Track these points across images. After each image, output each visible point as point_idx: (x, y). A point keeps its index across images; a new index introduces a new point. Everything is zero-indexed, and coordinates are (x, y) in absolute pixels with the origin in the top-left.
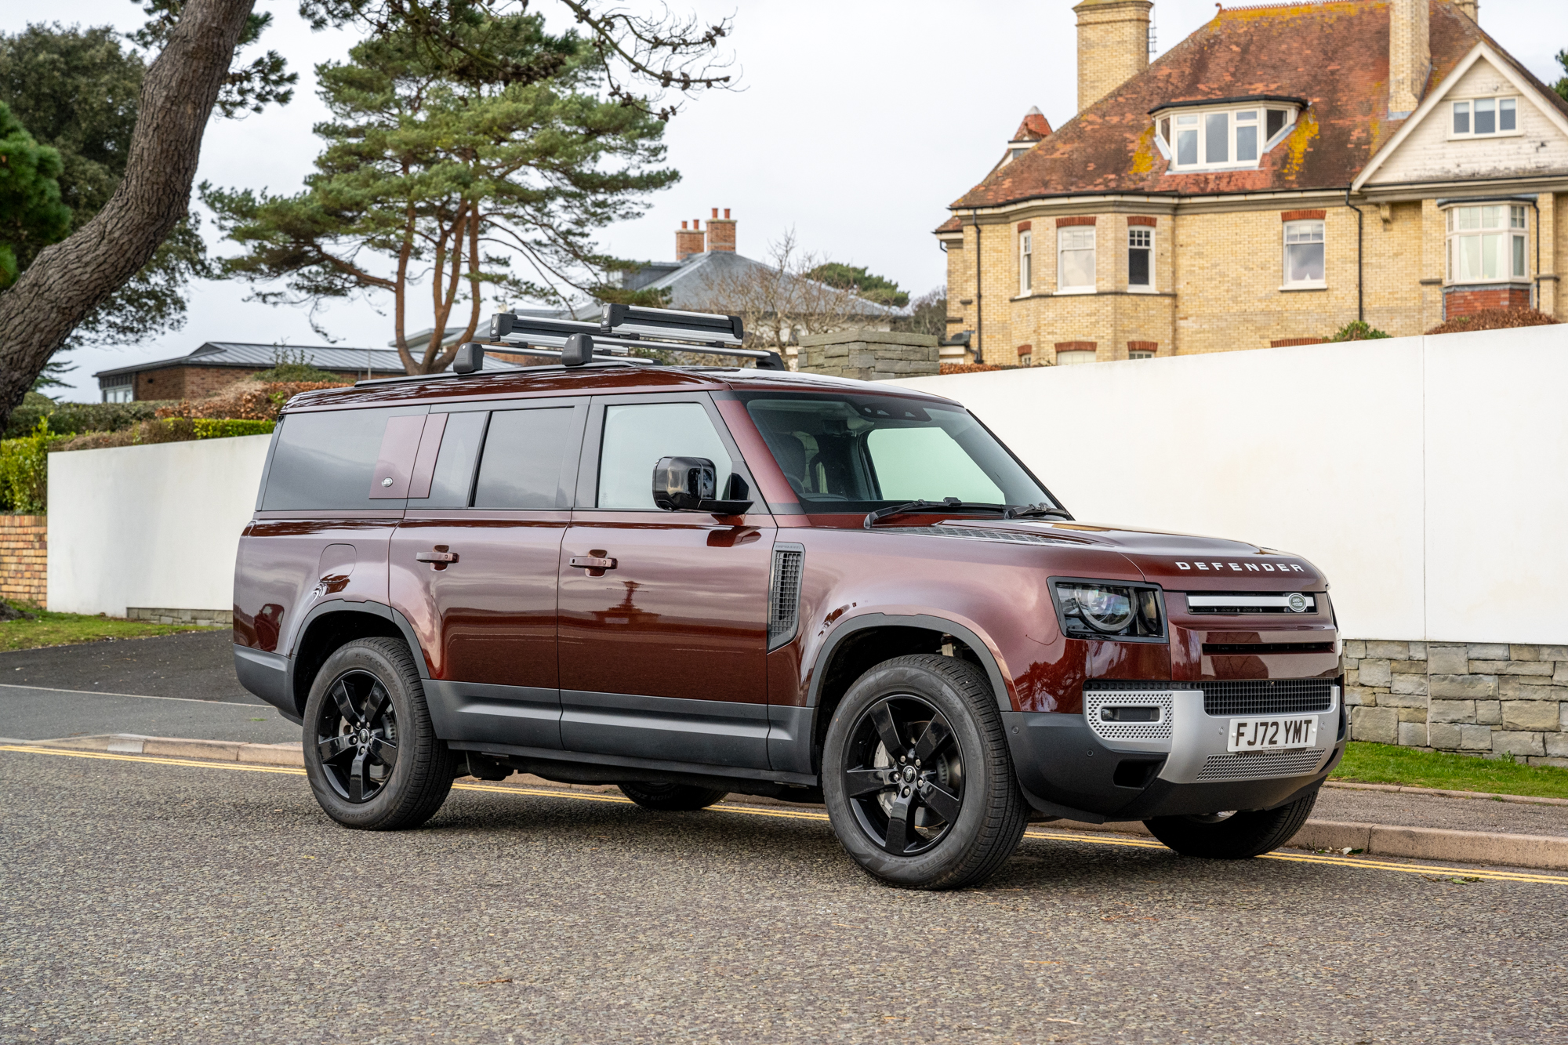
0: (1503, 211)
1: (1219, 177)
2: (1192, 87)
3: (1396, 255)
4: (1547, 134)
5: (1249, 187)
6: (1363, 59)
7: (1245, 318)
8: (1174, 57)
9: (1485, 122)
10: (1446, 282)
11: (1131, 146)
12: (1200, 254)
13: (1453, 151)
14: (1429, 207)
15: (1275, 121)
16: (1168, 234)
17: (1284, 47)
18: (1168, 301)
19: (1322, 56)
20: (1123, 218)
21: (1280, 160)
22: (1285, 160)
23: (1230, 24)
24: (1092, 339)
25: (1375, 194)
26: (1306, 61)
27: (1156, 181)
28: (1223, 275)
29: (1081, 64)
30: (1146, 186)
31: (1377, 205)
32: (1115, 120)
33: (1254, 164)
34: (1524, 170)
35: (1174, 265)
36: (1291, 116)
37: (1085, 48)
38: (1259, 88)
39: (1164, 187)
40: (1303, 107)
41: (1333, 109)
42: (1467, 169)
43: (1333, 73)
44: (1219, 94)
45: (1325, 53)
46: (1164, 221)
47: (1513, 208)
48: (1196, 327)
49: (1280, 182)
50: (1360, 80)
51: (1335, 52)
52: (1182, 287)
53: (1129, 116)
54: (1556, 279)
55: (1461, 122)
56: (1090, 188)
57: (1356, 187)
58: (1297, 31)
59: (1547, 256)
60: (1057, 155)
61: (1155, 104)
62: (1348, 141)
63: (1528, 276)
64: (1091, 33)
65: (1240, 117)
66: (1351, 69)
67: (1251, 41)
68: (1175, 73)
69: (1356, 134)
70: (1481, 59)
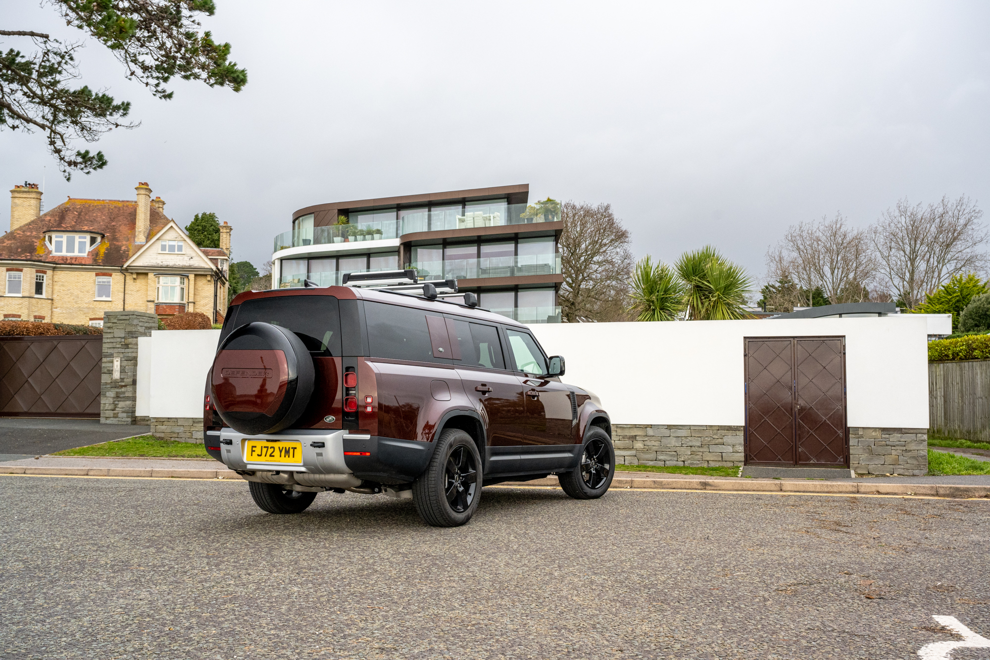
0: (178, 279)
1: (71, 258)
2: (59, 225)
3: (138, 291)
4: (193, 254)
5: (83, 263)
6: (125, 222)
7: (80, 309)
8: (52, 213)
9: (172, 248)
10: (156, 301)
11: (35, 244)
12: (63, 285)
13: (160, 257)
14: (151, 275)
15: (93, 241)
16: (51, 277)
17: (95, 215)
18: (50, 301)
19: (109, 219)
20: (34, 270)
21: (95, 254)
22: (97, 254)
23: (73, 204)
24: (19, 313)
25: (132, 269)
26: (103, 220)
27: (47, 258)
28: (72, 294)
29: (12, 211)
30: (43, 259)
31: (132, 273)
32: (29, 234)
33: (85, 255)
34: (185, 266)
35: (52, 288)
36: (99, 239)
37: (14, 206)
38: (86, 228)
39: (50, 260)
40: (103, 237)
41: (114, 239)
42: (165, 264)
43: (114, 226)
44: (70, 229)
45: (111, 218)
46: (50, 272)
47: (181, 278)
48: (61, 311)
49: (95, 262)
50: (124, 229)
51: (114, 218)
52: (55, 297)
53: (34, 233)
54: (194, 303)
55: (163, 248)
56: (19, 258)
57: (125, 266)
58: (99, 209)
59: (191, 295)
60: (5, 244)
61: (45, 230)
62: (120, 250)
63: (185, 301)
64: (16, 200)
65: (80, 238)
66: (120, 225)
67: (82, 211)
68: (52, 219)
69: (123, 248)
70: (172, 227)
